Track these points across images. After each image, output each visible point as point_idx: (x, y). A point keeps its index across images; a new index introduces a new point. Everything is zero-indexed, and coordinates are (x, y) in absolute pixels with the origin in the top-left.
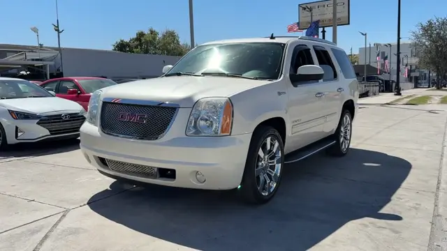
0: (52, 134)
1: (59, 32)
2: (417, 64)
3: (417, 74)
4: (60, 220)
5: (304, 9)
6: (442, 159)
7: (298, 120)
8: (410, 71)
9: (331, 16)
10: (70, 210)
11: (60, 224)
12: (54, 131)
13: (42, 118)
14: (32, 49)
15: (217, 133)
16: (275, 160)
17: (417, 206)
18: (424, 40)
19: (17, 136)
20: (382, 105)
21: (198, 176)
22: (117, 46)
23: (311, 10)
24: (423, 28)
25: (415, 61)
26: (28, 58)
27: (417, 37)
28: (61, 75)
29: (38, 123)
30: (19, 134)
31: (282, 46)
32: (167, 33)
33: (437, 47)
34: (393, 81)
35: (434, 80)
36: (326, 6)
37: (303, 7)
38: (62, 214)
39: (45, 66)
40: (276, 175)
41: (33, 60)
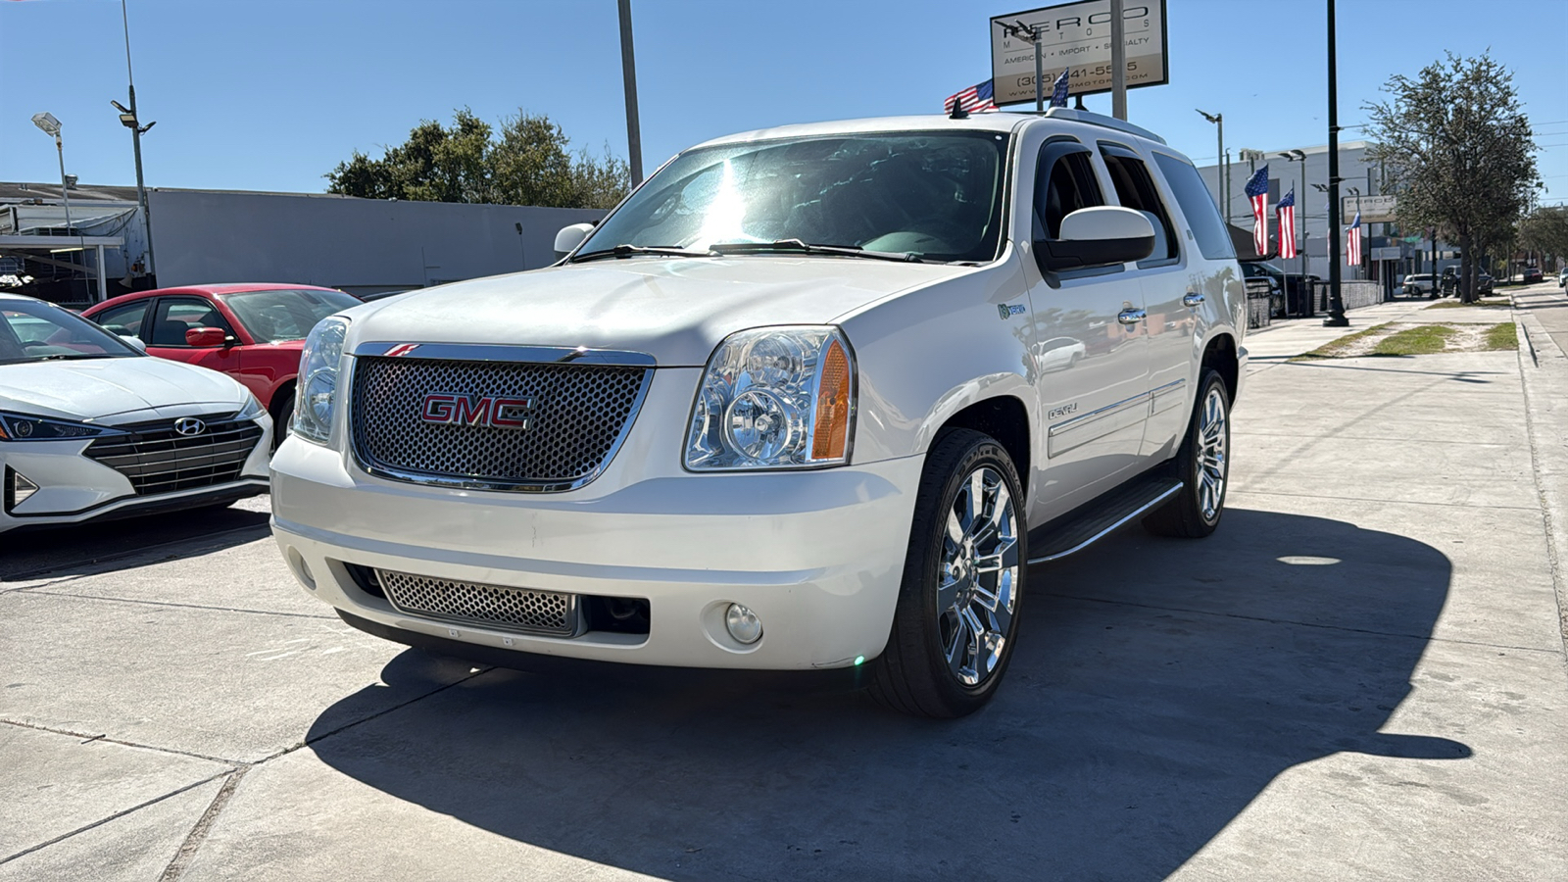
0: (140, 493)
1: (137, 132)
2: (1393, 217)
3: (1393, 253)
4: (214, 807)
5: (1014, 31)
6: (1549, 535)
7: (1068, 408)
8: (1368, 244)
9: (1105, 56)
10: (246, 766)
11: (219, 822)
12: (148, 480)
13: (105, 433)
14: (35, 195)
15: (800, 459)
16: (999, 555)
17: (1515, 703)
18: (1414, 136)
19: (9, 504)
20: (1292, 359)
21: (732, 621)
22: (343, 180)
23: (1035, 35)
24: (1411, 94)
25: (1384, 207)
26: (24, 226)
27: (1390, 124)
28: (150, 282)
29: (88, 453)
30: (20, 495)
31: (999, 142)
32: (520, 128)
33: (1459, 158)
34: (1315, 280)
35: (1449, 271)
36: (1084, 21)
37: (1011, 27)
38: (217, 785)
39: (91, 252)
40: (1001, 606)
41: (43, 232)
